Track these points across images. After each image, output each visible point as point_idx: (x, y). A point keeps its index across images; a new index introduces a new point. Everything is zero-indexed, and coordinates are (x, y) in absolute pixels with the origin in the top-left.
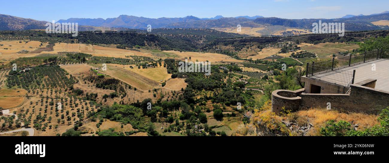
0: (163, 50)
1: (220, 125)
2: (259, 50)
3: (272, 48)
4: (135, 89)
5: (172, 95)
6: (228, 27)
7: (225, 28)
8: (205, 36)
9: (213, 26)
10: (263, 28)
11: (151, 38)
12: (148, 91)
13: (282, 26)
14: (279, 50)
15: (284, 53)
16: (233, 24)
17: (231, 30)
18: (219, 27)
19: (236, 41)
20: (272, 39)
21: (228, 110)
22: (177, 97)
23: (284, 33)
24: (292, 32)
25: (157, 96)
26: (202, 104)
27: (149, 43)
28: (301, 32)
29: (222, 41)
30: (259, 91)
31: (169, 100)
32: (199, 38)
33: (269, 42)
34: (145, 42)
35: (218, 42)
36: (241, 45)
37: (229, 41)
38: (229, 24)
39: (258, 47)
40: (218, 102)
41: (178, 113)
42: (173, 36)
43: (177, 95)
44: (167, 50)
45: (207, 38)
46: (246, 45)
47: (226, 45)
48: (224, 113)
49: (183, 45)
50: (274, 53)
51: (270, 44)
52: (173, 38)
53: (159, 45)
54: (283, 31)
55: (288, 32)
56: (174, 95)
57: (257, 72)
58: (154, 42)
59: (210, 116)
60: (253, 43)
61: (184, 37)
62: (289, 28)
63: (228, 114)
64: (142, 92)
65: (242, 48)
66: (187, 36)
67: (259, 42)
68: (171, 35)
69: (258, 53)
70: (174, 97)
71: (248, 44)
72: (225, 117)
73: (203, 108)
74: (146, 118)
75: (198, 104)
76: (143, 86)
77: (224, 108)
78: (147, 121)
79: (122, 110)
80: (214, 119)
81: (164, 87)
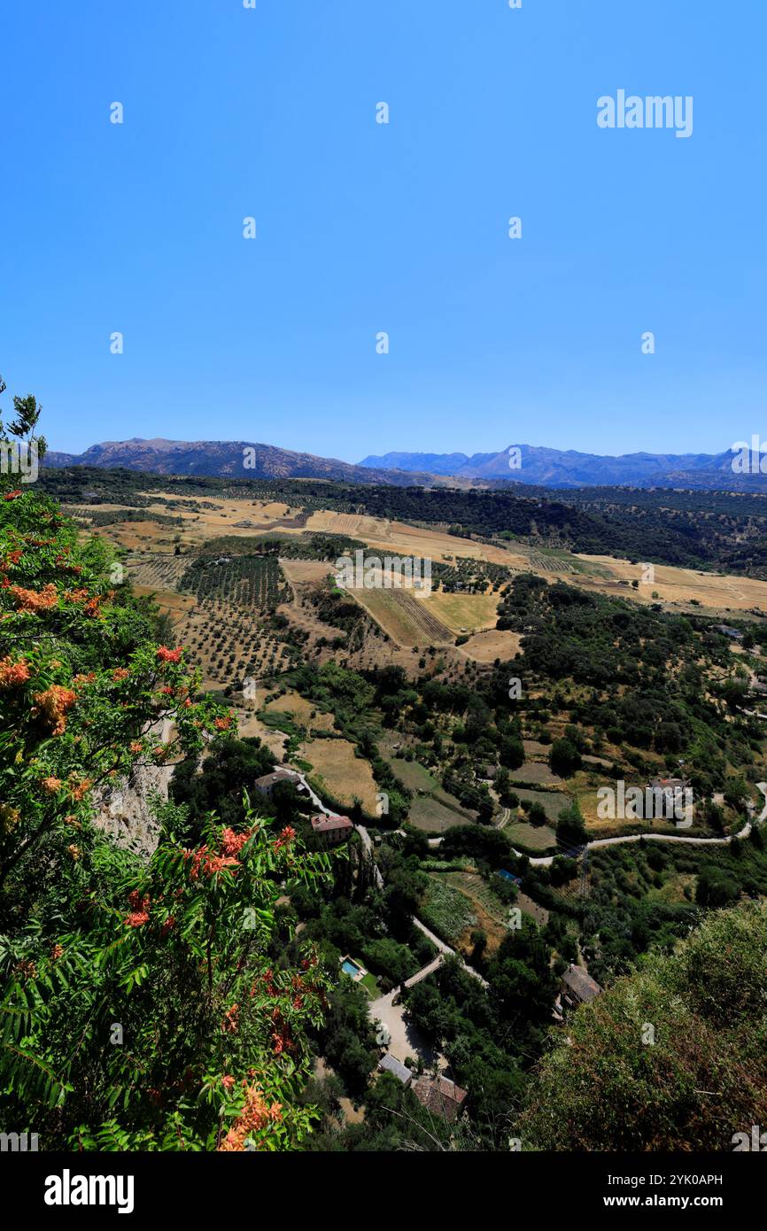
1: (550, 785)
4: (387, 638)
5: (463, 673)
21: (609, 754)
22: (472, 679)
25: (427, 666)
26: (535, 717)
40: (586, 724)
41: (457, 721)
43: (478, 674)
48: (584, 758)
56: (468, 671)
59: (539, 755)
63: (599, 765)
64: (398, 649)
70: (467, 678)
72: (586, 770)
73: (534, 727)
74: (376, 711)
75: (523, 713)
76: (408, 633)
77: (598, 746)
78: (374, 719)
79: (334, 680)
80: (546, 766)
81: (457, 648)
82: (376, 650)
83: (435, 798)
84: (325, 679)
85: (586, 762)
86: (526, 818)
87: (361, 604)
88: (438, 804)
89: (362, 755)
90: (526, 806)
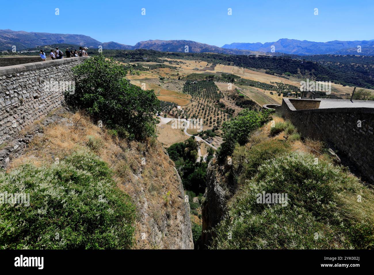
27: (303, 71)
34: (299, 69)
53: (315, 74)
58: (310, 71)
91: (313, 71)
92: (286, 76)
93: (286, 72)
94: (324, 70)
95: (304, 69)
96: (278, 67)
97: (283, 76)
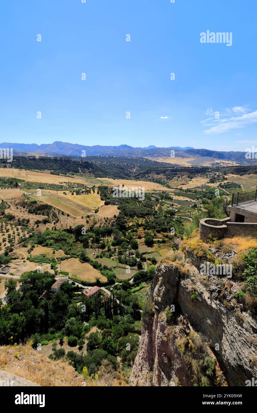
0: (97, 177)
1: (151, 251)
2: (189, 179)
3: (202, 178)
4: (68, 215)
5: (105, 222)
6: (161, 157)
7: (157, 158)
8: (138, 165)
9: (147, 155)
10: (194, 159)
11: (85, 165)
12: (80, 217)
13: (211, 158)
14: (208, 180)
15: (213, 183)
16: (165, 154)
17: (163, 159)
18: (151, 157)
19: (167, 170)
20: (201, 170)
21: (159, 237)
22: (109, 223)
23: (212, 164)
24: (220, 163)
25: (89, 222)
26: (134, 231)
27: (83, 170)
28: (228, 163)
29: (155, 170)
30: (188, 219)
31: (101, 226)
32: (132, 166)
33: (198, 172)
34: (79, 169)
35: (151, 171)
36: (172, 174)
37: (161, 170)
38: (161, 154)
39: (189, 177)
40: (149, 229)
41: (110, 239)
42: (107, 163)
43: (110, 221)
44: (101, 177)
45: (140, 167)
46: (177, 174)
47: (158, 174)
48: (154, 240)
49: (117, 173)
50: (203, 183)
51: (199, 175)
52: (107, 166)
53: (93, 172)
54: (212, 163)
55: (217, 163)
56: (106, 221)
57: (187, 201)
58: (89, 169)
59: (141, 243)
60: (184, 173)
61: (118, 165)
62: (217, 160)
63: (159, 241)
64: (75, 218)
65: (173, 178)
66: (121, 164)
67: (189, 172)
68: (105, 162)
69: (188, 183)
70: (107, 224)
71: (179, 174)
72: (156, 243)
73: (135, 234)
74: (78, 244)
75: (130, 231)
76: (76, 212)
77: (155, 235)
78: (79, 247)
79: (54, 236)
80: (144, 245)
81: (97, 214)
82: (66, 220)
83: (120, 267)
84: (49, 236)
85: (155, 241)
86: (151, 263)
87: (49, 204)
88: (122, 269)
89: (84, 262)
90: (149, 259)
91: (91, 169)
92: (70, 175)
93: (69, 171)
94: (98, 168)
95: (84, 168)
96: (61, 168)
97: (68, 175)
